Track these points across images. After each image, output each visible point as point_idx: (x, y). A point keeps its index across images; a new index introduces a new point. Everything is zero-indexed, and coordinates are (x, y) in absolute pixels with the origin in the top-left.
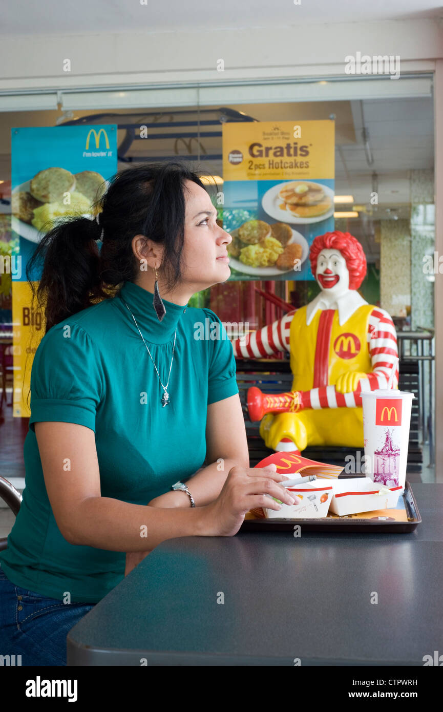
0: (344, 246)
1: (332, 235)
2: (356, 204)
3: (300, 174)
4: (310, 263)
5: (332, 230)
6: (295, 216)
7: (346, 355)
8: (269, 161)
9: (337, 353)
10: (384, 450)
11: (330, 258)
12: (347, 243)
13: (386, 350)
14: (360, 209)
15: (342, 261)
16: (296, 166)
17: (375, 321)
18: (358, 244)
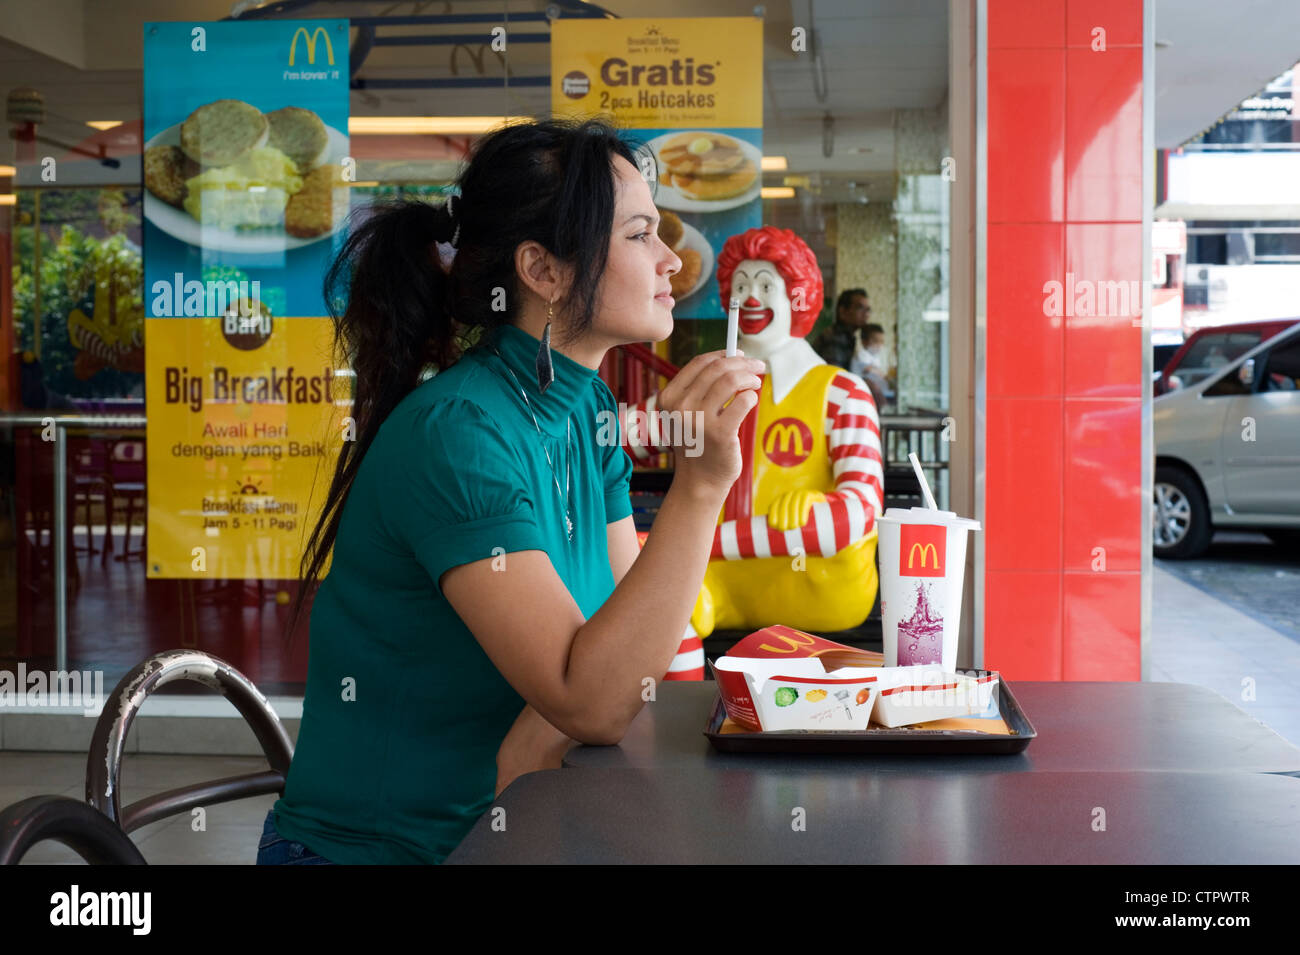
0: (782, 256)
1: (759, 235)
2: (790, 173)
3: (697, 118)
4: (717, 289)
5: (758, 223)
6: (690, 199)
7: (785, 458)
8: (640, 93)
9: (769, 456)
10: (915, 620)
11: (756, 276)
12: (788, 249)
13: (860, 451)
14: (797, 181)
15: (779, 284)
16: (690, 102)
17: (839, 396)
18: (809, 251)
